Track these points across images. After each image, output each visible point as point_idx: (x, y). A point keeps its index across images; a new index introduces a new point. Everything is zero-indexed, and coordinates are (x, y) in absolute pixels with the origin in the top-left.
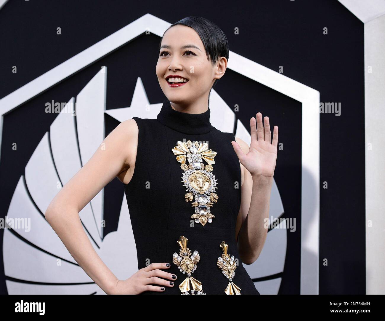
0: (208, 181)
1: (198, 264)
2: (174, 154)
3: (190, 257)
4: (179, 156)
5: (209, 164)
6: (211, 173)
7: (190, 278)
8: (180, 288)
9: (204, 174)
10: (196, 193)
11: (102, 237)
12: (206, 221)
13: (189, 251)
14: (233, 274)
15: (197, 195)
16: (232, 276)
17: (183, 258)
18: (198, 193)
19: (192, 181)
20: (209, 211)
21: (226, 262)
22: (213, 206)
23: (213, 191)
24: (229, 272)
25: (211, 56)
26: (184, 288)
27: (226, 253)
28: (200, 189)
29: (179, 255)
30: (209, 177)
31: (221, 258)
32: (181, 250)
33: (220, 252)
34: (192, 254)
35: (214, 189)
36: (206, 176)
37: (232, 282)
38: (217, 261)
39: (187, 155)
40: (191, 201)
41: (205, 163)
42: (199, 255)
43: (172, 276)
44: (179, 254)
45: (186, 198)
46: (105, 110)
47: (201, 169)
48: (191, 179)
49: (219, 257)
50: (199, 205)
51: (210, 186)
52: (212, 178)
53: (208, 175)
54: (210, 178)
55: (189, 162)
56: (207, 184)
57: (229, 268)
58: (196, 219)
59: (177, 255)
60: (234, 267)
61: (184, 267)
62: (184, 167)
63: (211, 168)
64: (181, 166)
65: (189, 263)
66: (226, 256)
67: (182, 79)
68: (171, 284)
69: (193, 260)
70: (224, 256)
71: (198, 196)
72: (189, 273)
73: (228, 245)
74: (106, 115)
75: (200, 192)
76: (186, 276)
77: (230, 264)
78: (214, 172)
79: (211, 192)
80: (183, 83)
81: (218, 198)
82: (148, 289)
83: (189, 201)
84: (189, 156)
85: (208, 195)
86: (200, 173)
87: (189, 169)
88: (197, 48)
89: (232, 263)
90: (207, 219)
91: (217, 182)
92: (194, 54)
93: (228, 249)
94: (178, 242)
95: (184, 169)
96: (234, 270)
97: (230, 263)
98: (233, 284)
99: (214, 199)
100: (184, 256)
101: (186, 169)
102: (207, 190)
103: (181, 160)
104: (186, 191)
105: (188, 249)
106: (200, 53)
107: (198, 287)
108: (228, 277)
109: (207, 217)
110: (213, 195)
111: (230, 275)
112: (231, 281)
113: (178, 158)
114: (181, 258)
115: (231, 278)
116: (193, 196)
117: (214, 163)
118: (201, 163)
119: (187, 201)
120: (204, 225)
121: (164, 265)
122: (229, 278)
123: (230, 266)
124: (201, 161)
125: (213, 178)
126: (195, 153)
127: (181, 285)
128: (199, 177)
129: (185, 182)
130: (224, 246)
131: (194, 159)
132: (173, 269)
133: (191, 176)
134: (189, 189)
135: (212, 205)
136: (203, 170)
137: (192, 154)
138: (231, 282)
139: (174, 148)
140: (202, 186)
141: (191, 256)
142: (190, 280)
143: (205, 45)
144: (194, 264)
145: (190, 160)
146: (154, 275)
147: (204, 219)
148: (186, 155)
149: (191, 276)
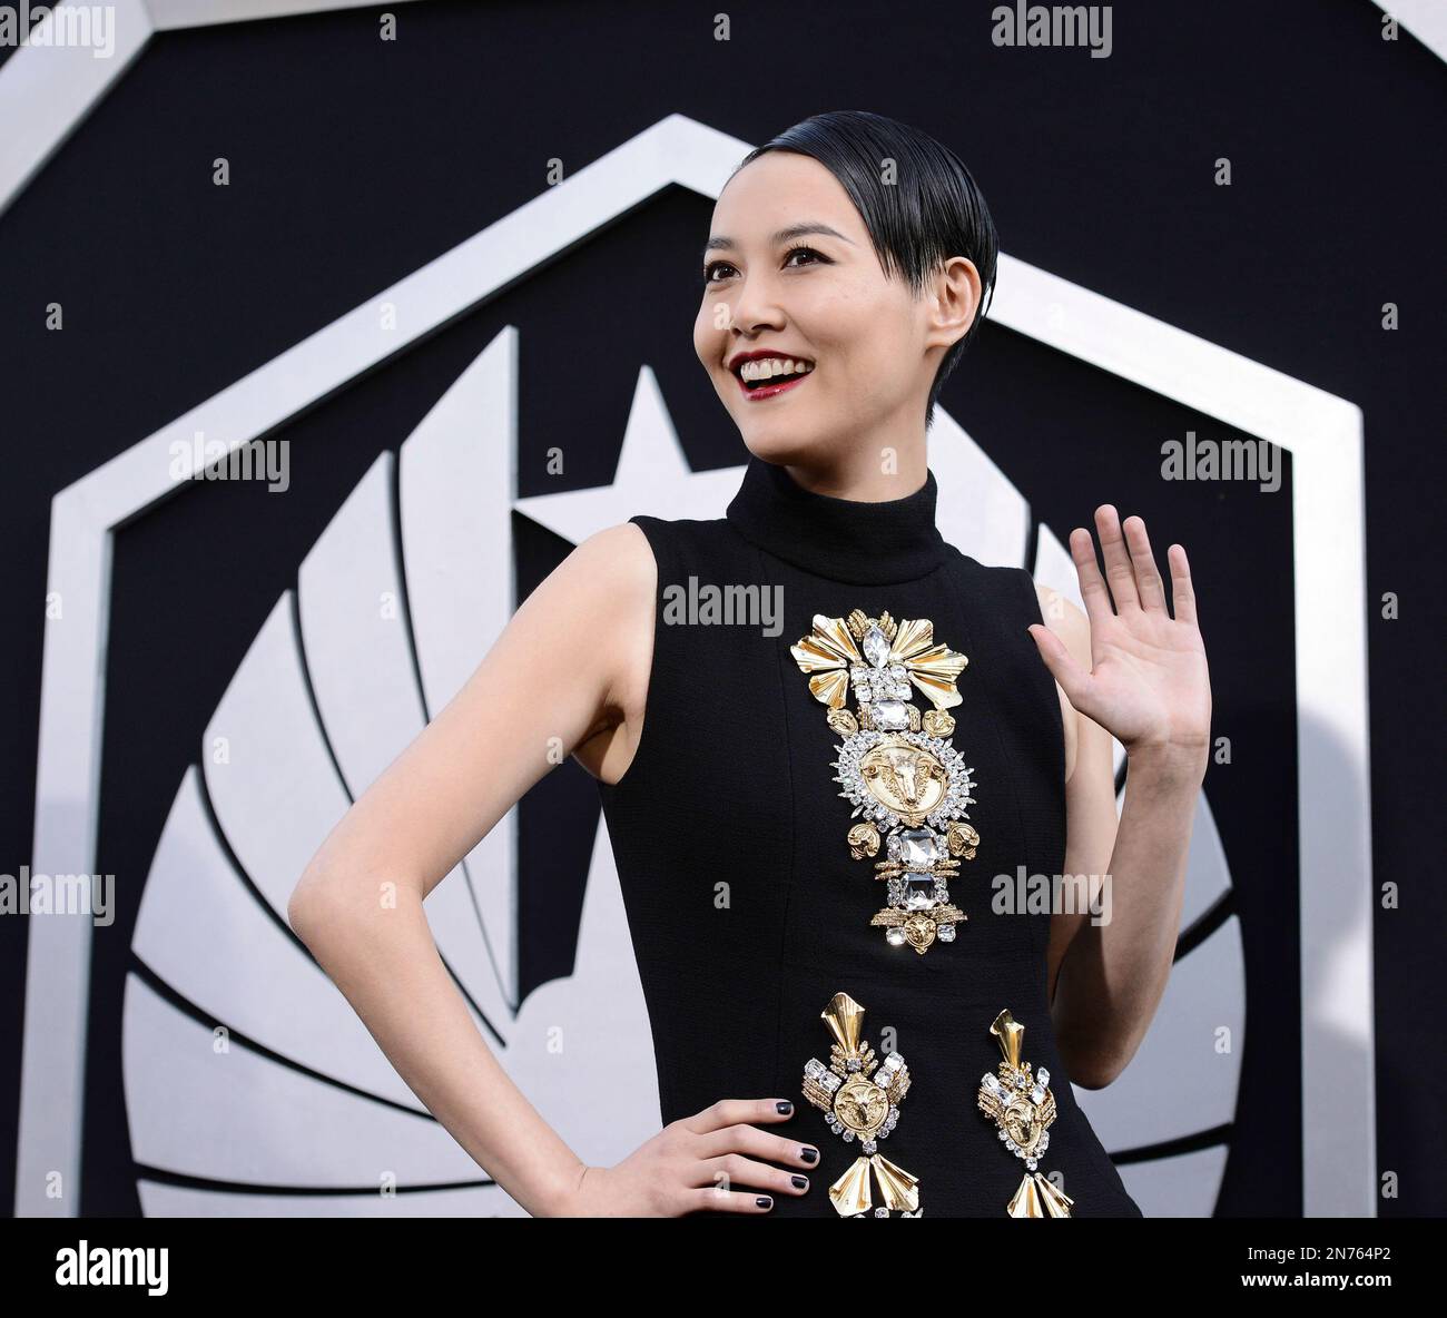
0: (938, 773)
1: (902, 1106)
2: (798, 666)
3: (871, 1078)
4: (820, 677)
5: (936, 706)
6: (948, 744)
7: (872, 1160)
8: (833, 1198)
9: (918, 747)
10: (893, 824)
11: (514, 1000)
12: (931, 937)
13: (866, 1052)
14: (1040, 1141)
15: (894, 832)
16: (1038, 1150)
17: (844, 1082)
18: (900, 823)
19: (874, 776)
20: (942, 894)
21: (1016, 1092)
22: (958, 874)
23: (957, 815)
24: (1026, 1132)
25: (900, 261)
26: (850, 1197)
27: (1015, 1059)
28: (906, 808)
29: (829, 1069)
30: (939, 759)
31: (994, 1078)
32: (835, 1048)
33: (992, 1057)
34: (881, 1064)
35: (963, 806)
36: (930, 758)
37: (1036, 1171)
38: (978, 1093)
39: (849, 672)
40: (871, 855)
41: (921, 702)
42: (908, 1071)
43: (800, 1153)
44: (828, 1063)
45: (852, 842)
46: (512, 500)
47: (908, 728)
48: (871, 769)
49: (987, 1075)
50: (904, 873)
51: (945, 797)
52: (953, 762)
53: (934, 752)
54: (943, 762)
55: (857, 701)
56: (933, 788)
57: (1027, 1116)
58: (891, 927)
59: (823, 1067)
60: (1047, 1115)
61: (848, 1116)
62: (839, 719)
63: (946, 725)
64: (829, 719)
65: (867, 1101)
66: (1015, 1070)
67: (789, 363)
68: (797, 1184)
69: (885, 1089)
70: (1008, 1070)
71: (899, 835)
72: (868, 1140)
73: (1022, 1027)
74: (520, 523)
75: (906, 820)
76: (855, 1150)
77: (1033, 1103)
78: (959, 740)
79: (950, 819)
80: (795, 377)
81: (977, 843)
82: (708, 1205)
83: (866, 858)
84: (858, 675)
85: (937, 829)
86: (902, 744)
87: (860, 728)
88: (833, 233)
89: (1039, 1097)
90: (937, 925)
91: (972, 778)
92: (824, 259)
93: (1024, 1041)
94: (823, 1015)
95: (839, 728)
96: (1047, 1125)
97: (1030, 1099)
98: (1042, 1180)
99: (964, 844)
100: (848, 1072)
101: (848, 728)
102: (933, 810)
103: (828, 692)
104: (853, 816)
105: (865, 1046)
106: (846, 254)
107: (904, 1196)
108: (1021, 1154)
109: (934, 920)
110: (960, 831)
111: (1031, 1146)
112: (1033, 1167)
113: (817, 684)
114: (837, 1081)
115: (1034, 1155)
116: (878, 836)
117: (957, 700)
118: (906, 702)
119: (857, 855)
120: (922, 949)
121: (769, 1108)
122: (1025, 1157)
123: (1029, 1109)
124: (907, 694)
125: (955, 761)
126: (882, 663)
127: (837, 1186)
128: (902, 761)
129: (848, 781)
130: (1005, 1032)
131: (877, 689)
132: (806, 1122)
133: (870, 756)
134: (865, 808)
135: (955, 869)
136: (916, 732)
137: (870, 666)
138: (1032, 1174)
139: (800, 642)
140: (913, 797)
141: (875, 1072)
142: (872, 1167)
143: (867, 217)
144: (886, 1106)
145: (862, 695)
146: (731, 1147)
147: (922, 928)
148: (848, 669)
149: (878, 1152)
